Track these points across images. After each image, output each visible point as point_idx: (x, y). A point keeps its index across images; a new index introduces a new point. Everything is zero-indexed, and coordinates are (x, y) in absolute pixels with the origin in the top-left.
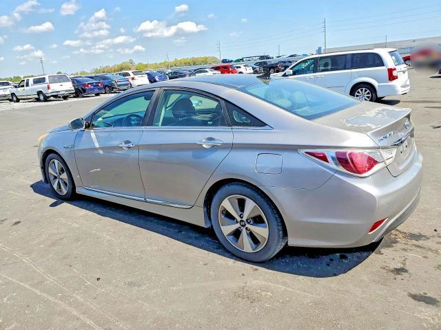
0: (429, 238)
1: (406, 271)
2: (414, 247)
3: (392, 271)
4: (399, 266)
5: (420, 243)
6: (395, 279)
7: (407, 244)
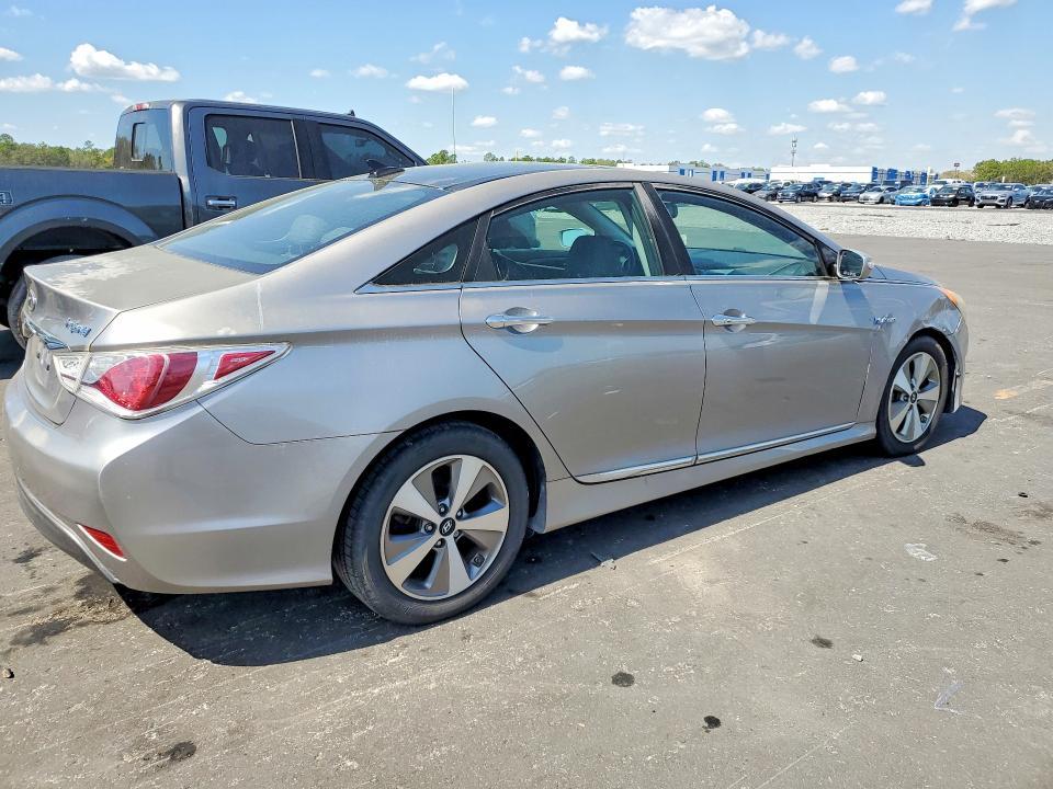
0: (13, 643)
1: (18, 561)
2: (34, 604)
3: (40, 550)
4: (35, 562)
5: (27, 622)
6: (26, 544)
7: (53, 603)
